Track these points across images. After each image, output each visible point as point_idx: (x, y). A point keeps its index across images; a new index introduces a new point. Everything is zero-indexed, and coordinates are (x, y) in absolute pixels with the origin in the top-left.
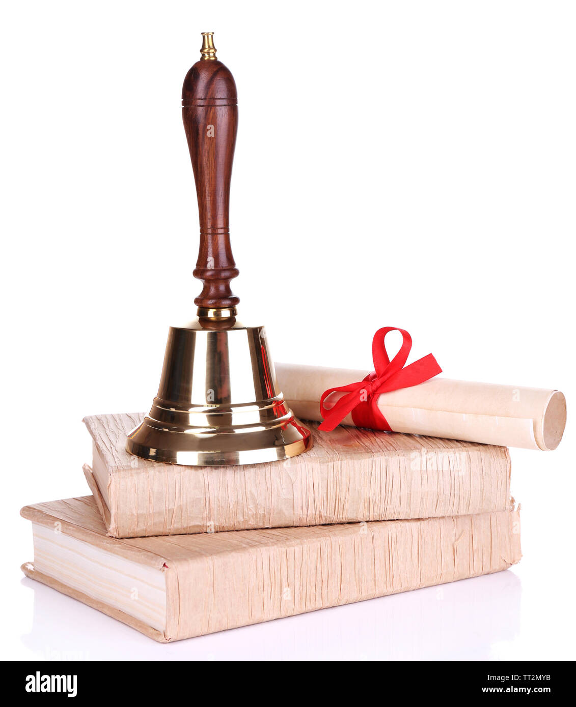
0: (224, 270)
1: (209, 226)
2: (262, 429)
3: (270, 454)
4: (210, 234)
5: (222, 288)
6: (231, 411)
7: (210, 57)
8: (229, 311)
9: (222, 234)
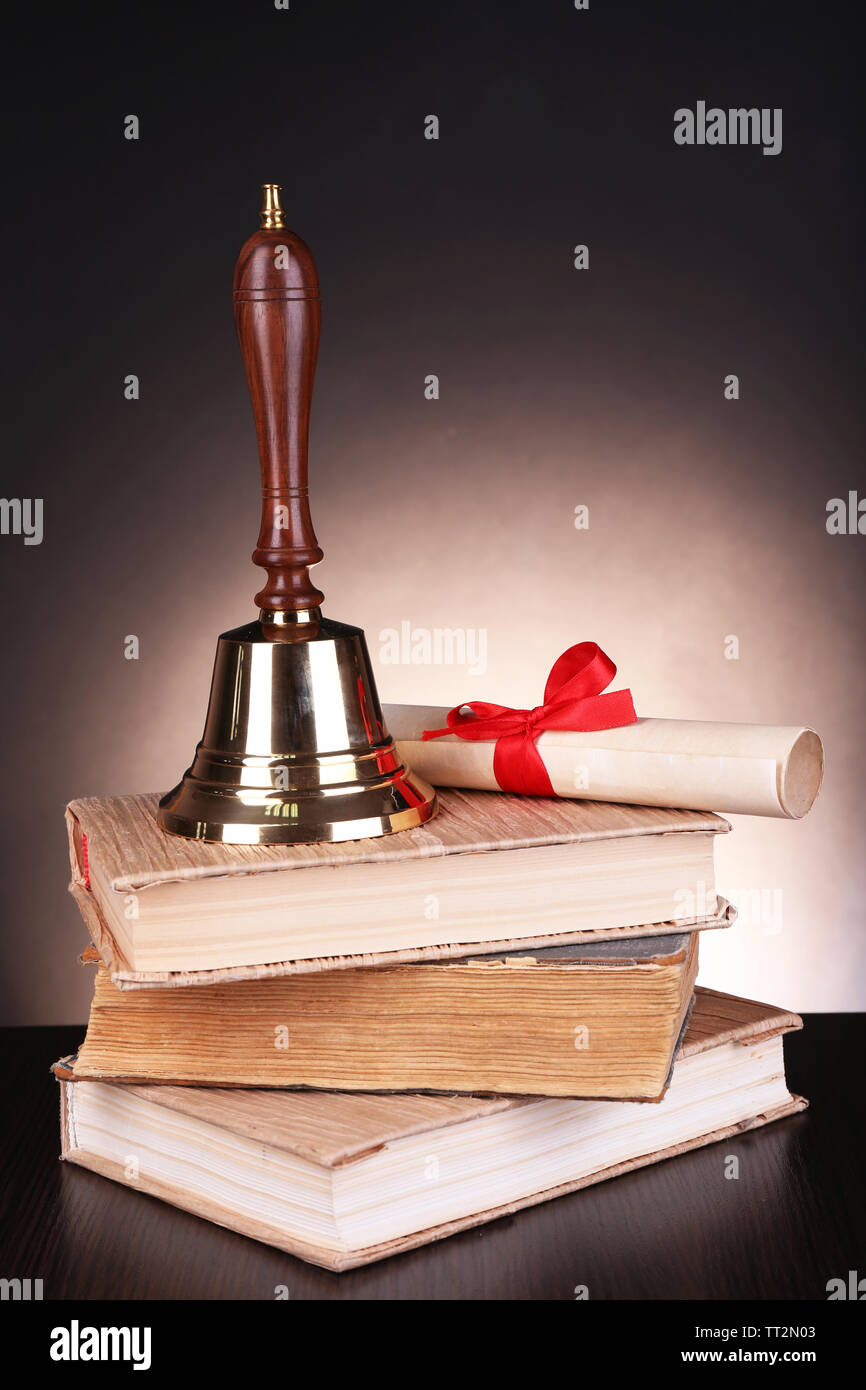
0: (300, 552)
1: (276, 485)
2: (360, 789)
3: (372, 826)
4: (277, 497)
5: (297, 579)
6: (317, 763)
7: (274, 223)
8: (307, 614)
9: (295, 497)
